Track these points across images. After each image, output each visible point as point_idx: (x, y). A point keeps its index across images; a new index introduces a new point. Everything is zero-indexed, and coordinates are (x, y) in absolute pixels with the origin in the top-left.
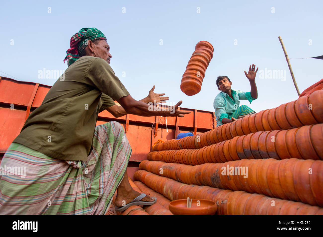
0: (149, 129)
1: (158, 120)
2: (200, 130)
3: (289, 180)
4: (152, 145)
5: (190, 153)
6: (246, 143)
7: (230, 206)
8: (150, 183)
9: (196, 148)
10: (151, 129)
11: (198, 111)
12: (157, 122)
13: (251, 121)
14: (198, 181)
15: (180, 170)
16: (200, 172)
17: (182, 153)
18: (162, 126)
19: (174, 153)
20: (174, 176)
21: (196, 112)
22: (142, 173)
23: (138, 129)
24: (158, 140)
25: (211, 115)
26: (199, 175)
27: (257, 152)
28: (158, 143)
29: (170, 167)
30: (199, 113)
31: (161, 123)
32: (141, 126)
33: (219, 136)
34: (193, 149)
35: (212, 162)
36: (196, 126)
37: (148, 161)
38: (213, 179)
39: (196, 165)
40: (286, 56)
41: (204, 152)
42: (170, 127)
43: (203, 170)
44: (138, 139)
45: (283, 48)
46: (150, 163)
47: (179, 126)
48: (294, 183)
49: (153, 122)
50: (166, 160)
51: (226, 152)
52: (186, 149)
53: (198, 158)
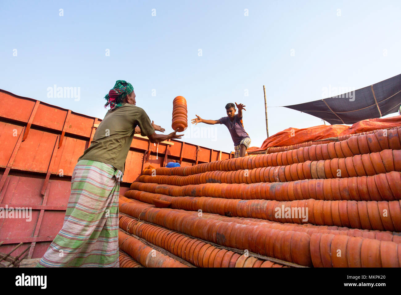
0: (141, 155)
1: (151, 147)
2: (185, 160)
3: (220, 190)
4: (143, 170)
5: (180, 178)
6: (210, 175)
7: (199, 202)
8: (146, 198)
9: (183, 175)
10: (143, 155)
11: (186, 143)
12: (150, 150)
13: (215, 164)
14: (184, 194)
15: (172, 189)
16: (186, 189)
17: (174, 178)
18: (154, 154)
19: (166, 177)
20: (167, 193)
21: (184, 144)
22: (136, 192)
23: (132, 154)
24: (149, 166)
25: (196, 147)
26: (185, 191)
27: (214, 180)
28: (149, 168)
29: (164, 187)
30: (186, 145)
31: (153, 151)
32: (135, 152)
33: (199, 170)
34: (182, 176)
35: (193, 184)
36: (182, 157)
37: (141, 183)
38: (192, 192)
39: (183, 186)
40: (265, 104)
41: (189, 178)
42: (160, 155)
43: (187, 188)
44: (131, 163)
45: (265, 96)
46: (143, 185)
47: (168, 155)
48: (222, 191)
49: (146, 149)
50: (159, 182)
51: (201, 179)
52: (176, 176)
53: (185, 182)
